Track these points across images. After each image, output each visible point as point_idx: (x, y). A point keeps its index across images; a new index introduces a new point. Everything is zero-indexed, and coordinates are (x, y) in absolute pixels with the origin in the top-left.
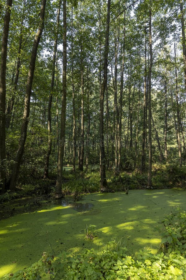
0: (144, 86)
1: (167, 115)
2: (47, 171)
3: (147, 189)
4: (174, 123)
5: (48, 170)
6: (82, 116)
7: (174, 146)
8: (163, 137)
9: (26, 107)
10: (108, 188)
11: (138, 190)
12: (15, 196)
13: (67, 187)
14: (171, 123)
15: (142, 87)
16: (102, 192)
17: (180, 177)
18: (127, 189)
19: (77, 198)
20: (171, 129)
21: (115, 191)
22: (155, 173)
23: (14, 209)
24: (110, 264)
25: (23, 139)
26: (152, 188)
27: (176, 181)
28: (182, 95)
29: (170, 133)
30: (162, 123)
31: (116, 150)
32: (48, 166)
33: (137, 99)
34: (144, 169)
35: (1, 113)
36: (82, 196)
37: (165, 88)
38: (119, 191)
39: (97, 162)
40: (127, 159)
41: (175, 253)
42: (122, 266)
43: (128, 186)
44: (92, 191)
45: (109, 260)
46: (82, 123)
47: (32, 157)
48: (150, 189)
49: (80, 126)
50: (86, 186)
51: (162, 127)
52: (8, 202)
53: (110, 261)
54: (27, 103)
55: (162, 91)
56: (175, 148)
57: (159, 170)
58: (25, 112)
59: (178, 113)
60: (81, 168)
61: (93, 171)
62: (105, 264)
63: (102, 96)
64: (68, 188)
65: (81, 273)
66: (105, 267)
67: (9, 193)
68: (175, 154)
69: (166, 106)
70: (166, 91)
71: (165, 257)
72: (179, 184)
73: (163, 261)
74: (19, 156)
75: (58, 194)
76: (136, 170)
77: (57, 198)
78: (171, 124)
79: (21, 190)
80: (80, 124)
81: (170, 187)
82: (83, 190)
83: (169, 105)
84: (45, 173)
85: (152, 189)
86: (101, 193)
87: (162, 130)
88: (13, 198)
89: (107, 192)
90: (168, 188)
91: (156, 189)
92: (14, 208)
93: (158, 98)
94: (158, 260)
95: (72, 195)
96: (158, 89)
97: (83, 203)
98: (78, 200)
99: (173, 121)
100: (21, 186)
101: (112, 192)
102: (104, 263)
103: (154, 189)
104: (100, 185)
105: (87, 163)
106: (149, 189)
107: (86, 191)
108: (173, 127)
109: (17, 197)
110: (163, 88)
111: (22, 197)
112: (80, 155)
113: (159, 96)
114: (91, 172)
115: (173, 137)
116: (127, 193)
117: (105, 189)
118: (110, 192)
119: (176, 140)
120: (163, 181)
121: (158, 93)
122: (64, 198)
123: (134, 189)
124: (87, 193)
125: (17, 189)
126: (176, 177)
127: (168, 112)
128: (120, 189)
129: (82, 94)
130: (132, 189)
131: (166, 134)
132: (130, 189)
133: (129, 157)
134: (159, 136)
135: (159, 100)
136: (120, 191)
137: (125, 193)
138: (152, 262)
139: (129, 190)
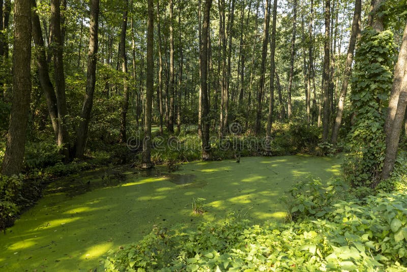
0: (263, 6)
1: (294, 53)
2: (123, 132)
3: (264, 155)
4: (303, 64)
5: (125, 131)
6: (172, 51)
7: (299, 98)
8: (286, 85)
9: (92, 37)
10: (213, 155)
11: (253, 158)
12: (85, 167)
13: (157, 154)
14: (298, 65)
15: (260, 9)
16: (205, 160)
17: (308, 140)
18: (238, 156)
19: (172, 168)
20: (298, 74)
21: (223, 159)
22: (273, 136)
23: (89, 183)
24: (235, 234)
25: (91, 86)
26: (271, 154)
27: (302, 145)
28: (316, 24)
29: (297, 79)
30: (286, 65)
31: (222, 103)
32: (124, 125)
33: (253, 27)
34: (259, 130)
35: (56, 45)
36: (178, 166)
37: (295, 11)
38: (227, 158)
39: (195, 122)
40: (236, 116)
41: (306, 222)
42: (249, 234)
43: (240, 152)
44: (191, 159)
45: (233, 230)
46: (171, 62)
47: (101, 113)
48: (268, 156)
49: (169, 67)
50: (182, 153)
51: (285, 70)
52: (76, 174)
53: (235, 231)
54: (93, 30)
55: (289, 15)
56: (302, 102)
57: (278, 131)
58: (90, 45)
59: (310, 50)
60: (171, 129)
61: (188, 132)
62: (229, 234)
63: (205, 22)
64: (158, 156)
65: (202, 244)
66: (229, 237)
67: (76, 161)
68: (301, 109)
69: (294, 39)
70: (295, 16)
71: (296, 226)
72: (306, 150)
73: (293, 230)
74: (86, 111)
75: (145, 162)
76: (249, 131)
77: (144, 169)
78: (299, 67)
79: (91, 159)
80: (169, 64)
81: (293, 153)
82: (179, 158)
83: (298, 38)
84: (121, 135)
85: (271, 156)
86: (203, 162)
87: (285, 76)
88: (83, 169)
89: (212, 160)
90: (292, 155)
91: (276, 155)
92: (89, 181)
93: (283, 26)
94: (287, 229)
95: (165, 164)
96: (283, 12)
97: (181, 174)
98: (174, 171)
99: (302, 62)
100: (90, 153)
101: (218, 160)
102: (227, 233)
103: (274, 156)
104: (201, 151)
105: (179, 122)
106: (266, 156)
107: (182, 159)
108: (301, 71)
109: (88, 168)
110: (290, 10)
111: (95, 167)
112: (169, 110)
113: (284, 22)
114: (186, 134)
115: (300, 85)
116: (238, 162)
117: (208, 156)
118: (215, 160)
119: (303, 90)
120: (286, 146)
121: (284, 18)
122: (154, 168)
123: (247, 156)
124: (184, 162)
125: (86, 157)
126: (303, 140)
127: (295, 48)
128: (229, 156)
129: (171, 16)
130: (244, 156)
131: (291, 81)
132: (242, 156)
133: (238, 113)
134: (281, 83)
135: (283, 30)
136: (229, 159)
137: (236, 161)
138: (281, 232)
139: (241, 158)
